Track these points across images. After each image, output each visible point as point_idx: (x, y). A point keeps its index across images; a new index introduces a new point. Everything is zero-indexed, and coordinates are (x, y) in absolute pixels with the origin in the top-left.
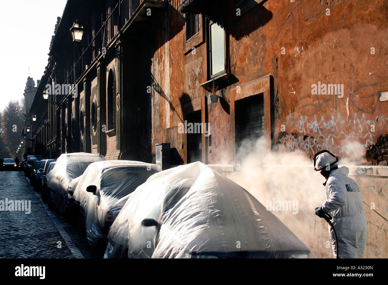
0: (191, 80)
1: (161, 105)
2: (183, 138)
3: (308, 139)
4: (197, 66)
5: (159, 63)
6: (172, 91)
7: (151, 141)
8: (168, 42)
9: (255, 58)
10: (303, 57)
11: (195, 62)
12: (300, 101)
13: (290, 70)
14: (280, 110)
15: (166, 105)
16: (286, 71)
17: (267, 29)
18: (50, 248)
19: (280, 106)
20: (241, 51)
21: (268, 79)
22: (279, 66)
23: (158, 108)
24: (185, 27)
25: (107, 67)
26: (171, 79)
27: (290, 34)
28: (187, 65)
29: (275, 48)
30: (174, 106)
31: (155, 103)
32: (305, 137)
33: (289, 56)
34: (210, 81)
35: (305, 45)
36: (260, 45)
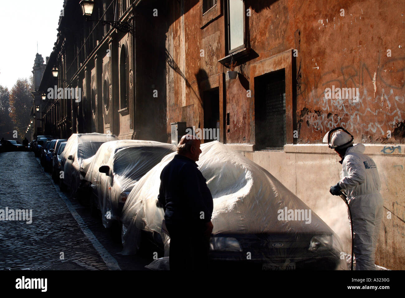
0: (208, 56)
1: (177, 82)
2: (200, 117)
3: (332, 117)
4: (215, 41)
5: (174, 38)
6: (188, 67)
7: (166, 120)
8: (184, 15)
9: (276, 31)
10: (327, 30)
11: (212, 37)
12: (323, 77)
13: (314, 43)
14: (302, 87)
15: (182, 83)
16: (309, 45)
17: (290, 1)
18: (62, 230)
19: (302, 82)
20: (261, 25)
21: (290, 54)
22: (302, 39)
23: (173, 85)
25: (119, 43)
26: (187, 55)
27: (313, 5)
28: (203, 40)
29: (298, 20)
30: (190, 83)
31: (170, 80)
32: (329, 115)
33: (312, 29)
34: (228, 56)
35: (330, 17)
36: (282, 18)
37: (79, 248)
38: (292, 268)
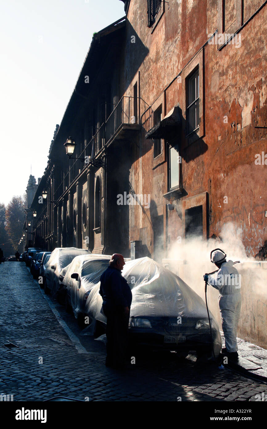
0: (157, 190)
1: (136, 209)
2: (151, 237)
4: (161, 179)
5: (135, 174)
7: (129, 238)
8: (142, 157)
9: (198, 178)
10: (225, 181)
11: (160, 176)
12: (223, 213)
13: (218, 189)
14: (212, 219)
15: (140, 210)
16: (216, 190)
17: (205, 157)
19: (212, 215)
20: (189, 172)
21: (205, 195)
22: (212, 185)
23: (134, 211)
25: (95, 174)
26: (144, 188)
27: (218, 163)
28: (154, 178)
29: (210, 172)
33: (217, 179)
34: (169, 193)
35: (227, 173)
36: (201, 169)
37: (55, 331)
38: (184, 339)
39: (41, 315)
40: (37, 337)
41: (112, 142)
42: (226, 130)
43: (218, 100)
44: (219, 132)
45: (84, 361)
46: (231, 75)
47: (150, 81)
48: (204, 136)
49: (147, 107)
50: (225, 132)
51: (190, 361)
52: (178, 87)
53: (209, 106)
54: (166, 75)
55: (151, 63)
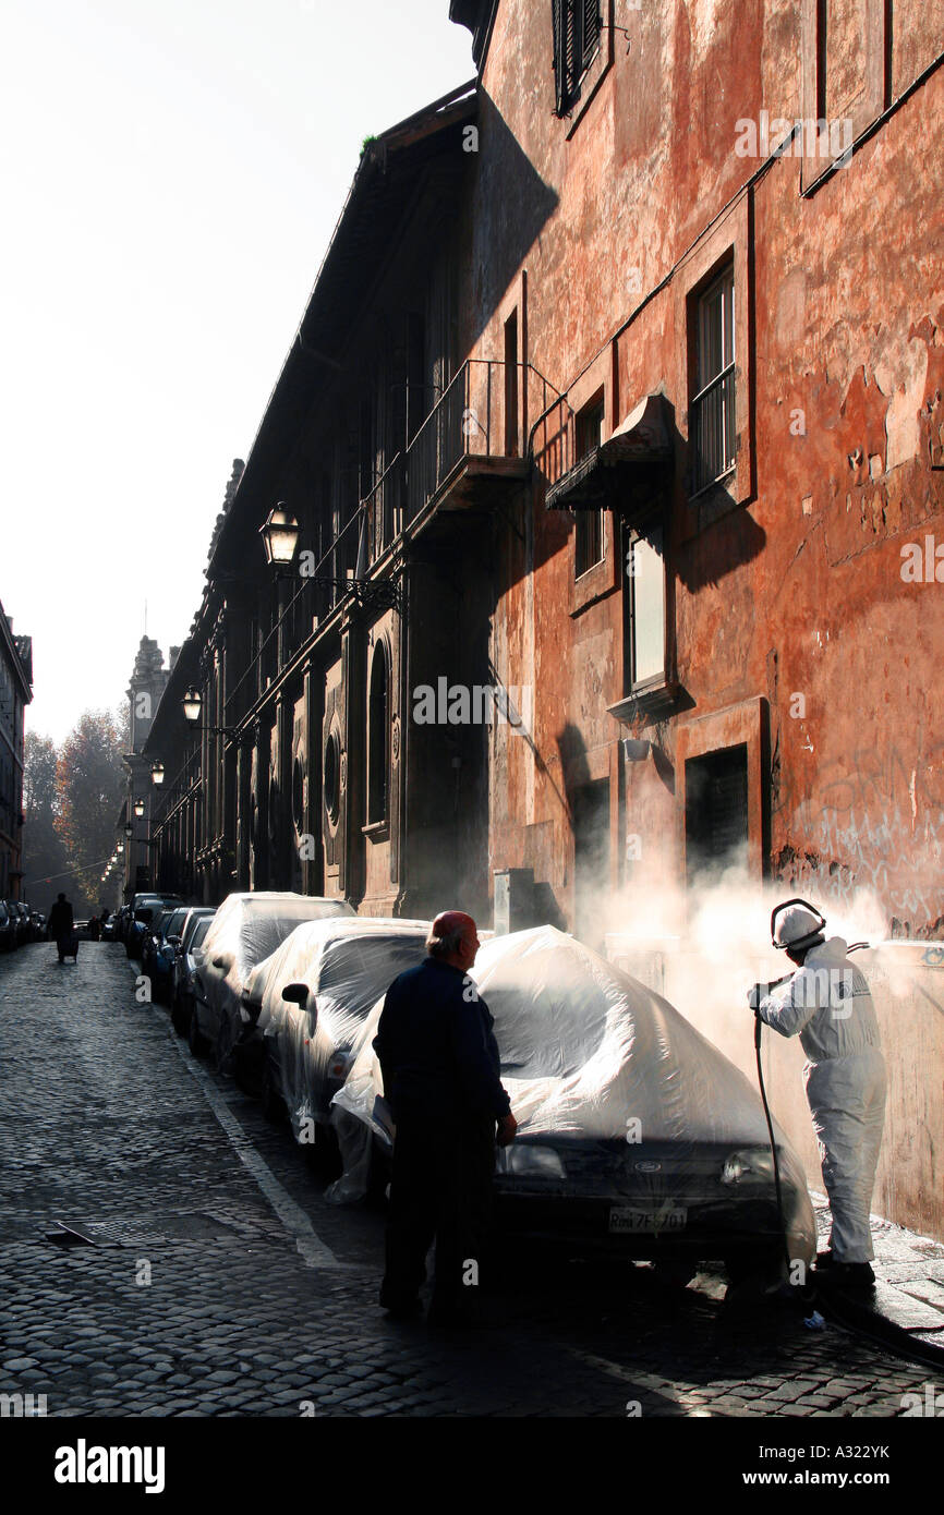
0: (587, 692)
1: (513, 754)
2: (565, 856)
3: (838, 872)
4: (602, 652)
5: (509, 634)
6: (541, 717)
7: (487, 859)
8: (533, 573)
9: (731, 648)
10: (828, 657)
11: (596, 642)
12: (822, 772)
14: (782, 791)
15: (526, 758)
17: (754, 574)
19: (782, 780)
20: (701, 626)
21: (757, 708)
22: (780, 674)
23: (505, 763)
24: (573, 538)
25: (370, 632)
26: (540, 683)
27: (801, 593)
28: (577, 648)
29: (773, 626)
30: (546, 762)
31: (498, 749)
32: (834, 866)
33: (800, 652)
34: (628, 699)
35: (832, 629)
36: (741, 615)
37: (225, 1189)
38: (679, 1220)
39: (178, 1131)
40: (161, 1210)
41: (427, 519)
42: (832, 477)
43: (801, 368)
44: (804, 485)
45: (324, 1296)
46: (847, 284)
47: (561, 306)
48: (753, 497)
49: (552, 396)
50: (828, 486)
51: (702, 1298)
52: (660, 326)
53: (770, 392)
54: (619, 285)
55: (568, 243)
